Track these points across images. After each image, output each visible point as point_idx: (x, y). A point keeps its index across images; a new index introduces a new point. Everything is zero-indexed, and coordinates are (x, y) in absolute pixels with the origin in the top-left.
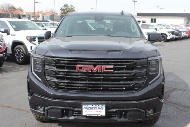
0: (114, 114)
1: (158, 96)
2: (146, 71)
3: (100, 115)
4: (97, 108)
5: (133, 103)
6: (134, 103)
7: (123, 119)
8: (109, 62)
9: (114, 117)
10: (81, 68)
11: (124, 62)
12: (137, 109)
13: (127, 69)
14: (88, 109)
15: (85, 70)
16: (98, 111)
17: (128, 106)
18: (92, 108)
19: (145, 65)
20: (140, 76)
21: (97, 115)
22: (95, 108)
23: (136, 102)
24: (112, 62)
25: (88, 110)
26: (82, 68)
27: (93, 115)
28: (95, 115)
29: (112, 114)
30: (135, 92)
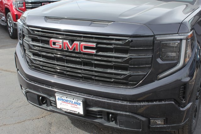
0: (99, 115)
1: (175, 100)
2: (151, 56)
3: (77, 113)
4: (73, 102)
5: (123, 103)
6: (125, 105)
7: (112, 124)
8: (92, 38)
9: (100, 118)
10: (54, 44)
11: (112, 39)
12: (130, 114)
13: (117, 50)
14: (63, 101)
15: (59, 47)
16: (75, 106)
17: (116, 107)
18: (67, 101)
19: (150, 46)
20: (139, 64)
21: (73, 112)
22: (70, 101)
23: (128, 104)
24: (96, 38)
25: (63, 103)
26: (56, 43)
27: (68, 111)
28: (71, 111)
29: (96, 115)
30: (129, 87)
